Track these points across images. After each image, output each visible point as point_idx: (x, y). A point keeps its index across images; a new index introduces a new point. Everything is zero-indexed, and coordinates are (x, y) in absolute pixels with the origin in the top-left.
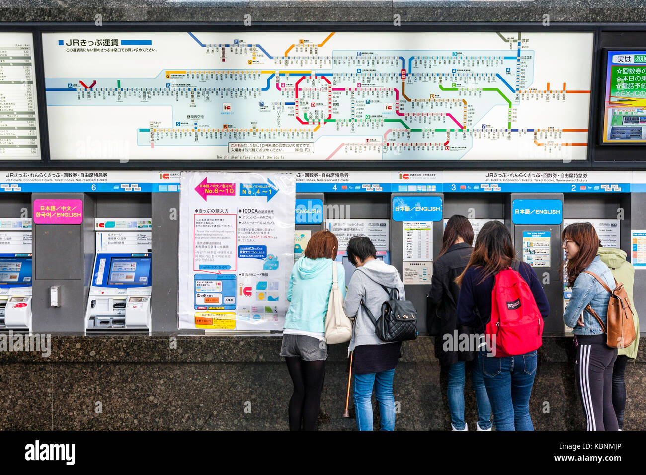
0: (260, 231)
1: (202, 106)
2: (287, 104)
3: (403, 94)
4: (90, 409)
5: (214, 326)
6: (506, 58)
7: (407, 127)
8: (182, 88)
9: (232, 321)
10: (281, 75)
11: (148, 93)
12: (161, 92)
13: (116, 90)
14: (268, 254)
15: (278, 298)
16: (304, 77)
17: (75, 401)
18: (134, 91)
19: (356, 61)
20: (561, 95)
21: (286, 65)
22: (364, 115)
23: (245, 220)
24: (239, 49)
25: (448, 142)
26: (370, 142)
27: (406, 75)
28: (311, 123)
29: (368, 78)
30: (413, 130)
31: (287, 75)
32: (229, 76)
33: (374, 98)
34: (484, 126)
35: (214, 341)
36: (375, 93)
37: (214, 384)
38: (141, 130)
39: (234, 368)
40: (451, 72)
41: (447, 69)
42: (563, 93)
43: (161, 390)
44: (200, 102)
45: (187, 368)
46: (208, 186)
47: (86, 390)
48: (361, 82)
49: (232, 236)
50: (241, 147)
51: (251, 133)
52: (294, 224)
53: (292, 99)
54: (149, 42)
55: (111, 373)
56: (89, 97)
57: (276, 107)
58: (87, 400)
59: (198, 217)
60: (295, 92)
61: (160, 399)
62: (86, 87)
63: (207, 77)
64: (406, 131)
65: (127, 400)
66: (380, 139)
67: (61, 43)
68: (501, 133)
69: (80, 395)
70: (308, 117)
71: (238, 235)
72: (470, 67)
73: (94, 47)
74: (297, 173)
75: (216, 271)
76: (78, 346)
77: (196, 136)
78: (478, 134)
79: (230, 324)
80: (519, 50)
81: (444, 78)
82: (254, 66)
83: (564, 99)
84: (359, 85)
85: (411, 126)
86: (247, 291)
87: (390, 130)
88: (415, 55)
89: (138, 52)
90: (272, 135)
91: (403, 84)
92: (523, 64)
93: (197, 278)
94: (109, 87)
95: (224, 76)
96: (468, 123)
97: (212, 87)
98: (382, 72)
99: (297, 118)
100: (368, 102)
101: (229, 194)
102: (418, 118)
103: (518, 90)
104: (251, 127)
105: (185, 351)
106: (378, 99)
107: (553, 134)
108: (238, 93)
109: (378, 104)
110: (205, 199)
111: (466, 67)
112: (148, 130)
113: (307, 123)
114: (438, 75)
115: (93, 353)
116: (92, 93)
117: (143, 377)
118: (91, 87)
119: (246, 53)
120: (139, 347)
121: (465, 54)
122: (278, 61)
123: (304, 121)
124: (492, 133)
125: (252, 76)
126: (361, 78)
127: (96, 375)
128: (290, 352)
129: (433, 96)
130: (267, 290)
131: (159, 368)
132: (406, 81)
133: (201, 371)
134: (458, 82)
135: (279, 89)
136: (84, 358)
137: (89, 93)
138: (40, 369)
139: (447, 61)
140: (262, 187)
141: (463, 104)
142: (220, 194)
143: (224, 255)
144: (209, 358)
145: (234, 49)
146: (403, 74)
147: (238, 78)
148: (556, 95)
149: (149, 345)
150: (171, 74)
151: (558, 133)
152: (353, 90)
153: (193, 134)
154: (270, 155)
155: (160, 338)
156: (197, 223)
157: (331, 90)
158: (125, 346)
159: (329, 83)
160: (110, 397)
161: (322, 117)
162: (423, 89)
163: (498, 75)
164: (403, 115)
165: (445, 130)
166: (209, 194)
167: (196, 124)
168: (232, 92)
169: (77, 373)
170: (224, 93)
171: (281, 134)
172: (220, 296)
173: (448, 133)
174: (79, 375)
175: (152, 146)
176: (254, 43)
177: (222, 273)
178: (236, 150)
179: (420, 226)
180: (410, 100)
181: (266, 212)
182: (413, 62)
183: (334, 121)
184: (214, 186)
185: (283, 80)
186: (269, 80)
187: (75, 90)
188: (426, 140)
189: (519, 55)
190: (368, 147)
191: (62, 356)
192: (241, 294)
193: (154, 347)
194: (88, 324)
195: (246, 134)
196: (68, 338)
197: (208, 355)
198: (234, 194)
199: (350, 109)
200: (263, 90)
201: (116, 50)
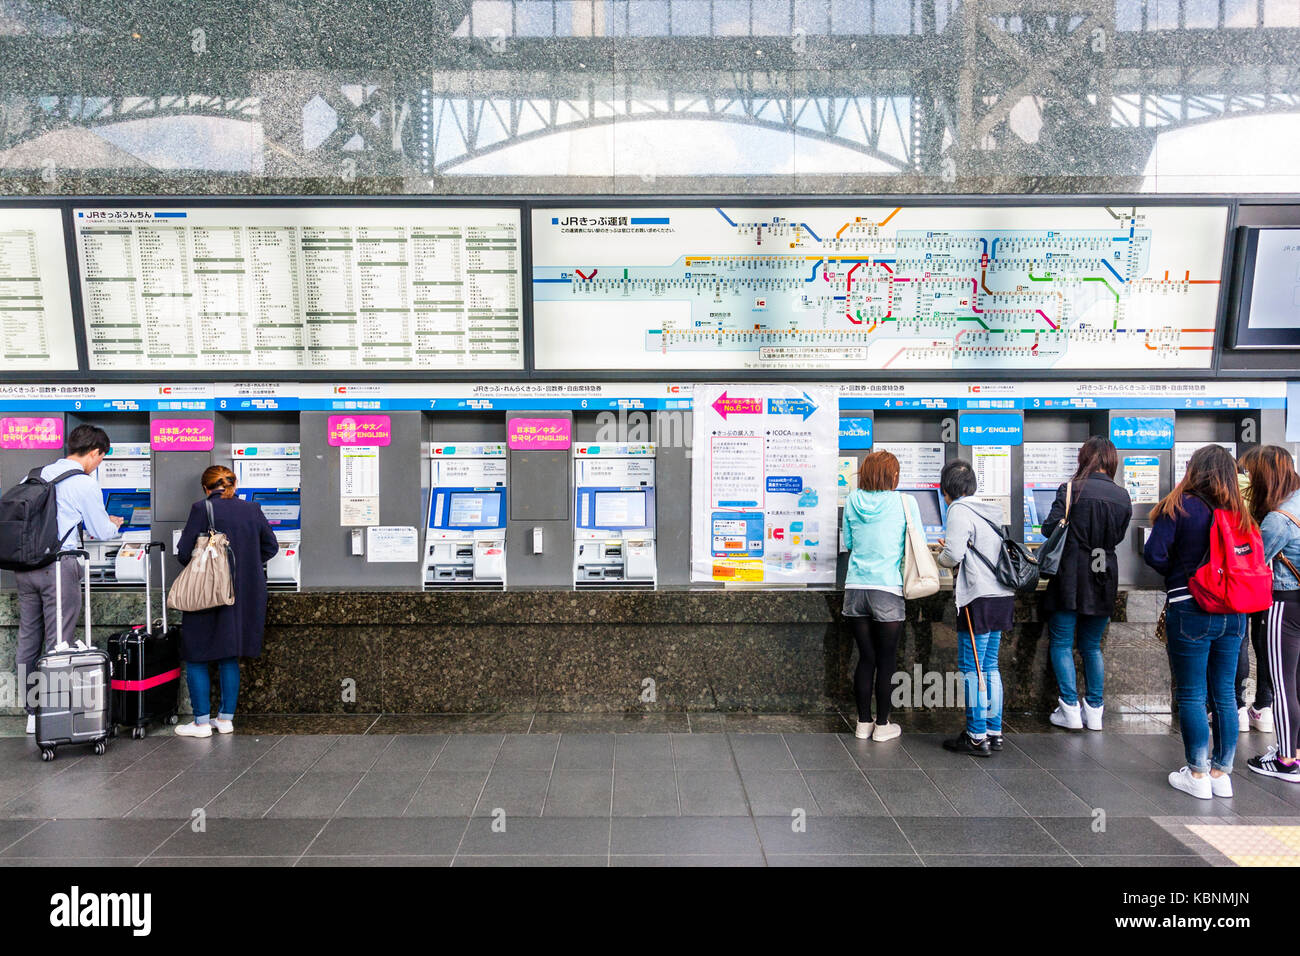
0: (795, 458)
1: (729, 302)
2: (835, 298)
3: (983, 286)
4: (583, 682)
5: (737, 577)
6: (1115, 239)
7: (986, 328)
8: (705, 279)
9: (759, 572)
10: (830, 261)
11: (663, 285)
12: (678, 284)
13: (622, 281)
14: (803, 487)
15: (817, 543)
16: (859, 265)
17: (563, 673)
18: (645, 282)
19: (926, 244)
20: (1182, 285)
21: (837, 249)
22: (932, 312)
23: (775, 444)
24: (779, 229)
25: (1036, 345)
26: (938, 346)
27: (988, 261)
28: (864, 323)
29: (940, 265)
30: (992, 331)
31: (838, 261)
32: (764, 263)
33: (946, 290)
34: (1082, 326)
35: (745, 597)
36: (948, 284)
37: (738, 650)
38: (651, 332)
39: (763, 630)
40: (1044, 258)
41: (1040, 253)
42: (1185, 284)
43: (672, 658)
44: (727, 295)
45: (705, 630)
46: (728, 402)
47: (578, 658)
48: (930, 270)
49: (759, 464)
50: (775, 353)
51: (790, 335)
52: (838, 450)
53: (843, 292)
54: (666, 221)
55: (610, 637)
56: (588, 289)
57: (822, 302)
58: (580, 672)
59: (716, 441)
60: (846, 283)
61: (672, 669)
62: (584, 278)
63: (737, 265)
64: (984, 331)
65: (629, 671)
66: (950, 343)
67: (555, 221)
68: (1104, 335)
69: (570, 665)
70: (861, 314)
71: (767, 463)
72: (1070, 252)
73: (597, 226)
74: (839, 385)
75: (740, 509)
76: (574, 603)
77: (720, 339)
78: (1074, 335)
79: (755, 575)
80: (1132, 229)
81: (1035, 265)
82: (796, 251)
83: (1186, 291)
84: (928, 275)
85: (991, 326)
86: (778, 534)
87: (964, 331)
88: (1001, 237)
89: (653, 233)
90: (815, 338)
91: (984, 272)
92: (1137, 247)
93: (715, 517)
94: (612, 278)
95: (758, 264)
96: (1062, 321)
97: (743, 278)
98: (958, 258)
99: (848, 316)
100: (938, 296)
101: (755, 412)
102: (1000, 315)
103: (1128, 279)
104: (790, 327)
105: (709, 610)
106: (950, 292)
107: (1170, 334)
108: (776, 284)
109: (951, 298)
110: (725, 417)
111: (1064, 252)
112: (660, 332)
113: (860, 323)
114: (1028, 261)
115: (593, 612)
116: (591, 285)
117: (650, 642)
118: (591, 278)
119: (788, 234)
120: (651, 604)
121: (1063, 235)
122: (827, 244)
123: (857, 319)
124: (1092, 334)
125: (794, 263)
126: (931, 265)
127: (591, 639)
128: (857, 611)
129: (1020, 288)
130: (804, 532)
131: (670, 631)
132: (988, 269)
133: (722, 634)
134: (1053, 270)
135: (827, 280)
136: (581, 618)
137: (587, 285)
138: (520, 633)
139: (1041, 244)
140: (796, 403)
141: (1057, 297)
142: (744, 411)
143: (749, 488)
144: (739, 618)
145: (773, 229)
146: (985, 260)
147: (776, 267)
148: (1176, 287)
149: (664, 601)
150: (691, 261)
151: (1176, 334)
152: (920, 280)
153: (716, 337)
154: (811, 362)
155: (678, 592)
156: (713, 448)
157: (892, 280)
158: (633, 603)
159: (891, 272)
160: (608, 667)
161: (879, 314)
162: (1007, 279)
163: (1103, 261)
164: (981, 311)
165: (1033, 331)
166: (730, 412)
167: (720, 324)
168: (767, 283)
169: (566, 637)
170: (758, 285)
171: (827, 335)
172: (743, 540)
173: (1037, 334)
174: (569, 640)
175: (664, 352)
176: (798, 222)
177: (747, 511)
178: (769, 356)
179: (996, 451)
180: (991, 293)
181: (801, 433)
182: (998, 245)
183: (895, 319)
184: (736, 402)
185: (832, 268)
186: (815, 268)
187: (570, 281)
188: (1009, 344)
189: (1132, 236)
190: (935, 353)
191: (553, 616)
192: (770, 537)
193: (670, 605)
194: (577, 576)
195: (783, 336)
196: (562, 593)
197: (738, 614)
198: (761, 412)
199: (915, 305)
200: (807, 280)
201: (624, 230)
